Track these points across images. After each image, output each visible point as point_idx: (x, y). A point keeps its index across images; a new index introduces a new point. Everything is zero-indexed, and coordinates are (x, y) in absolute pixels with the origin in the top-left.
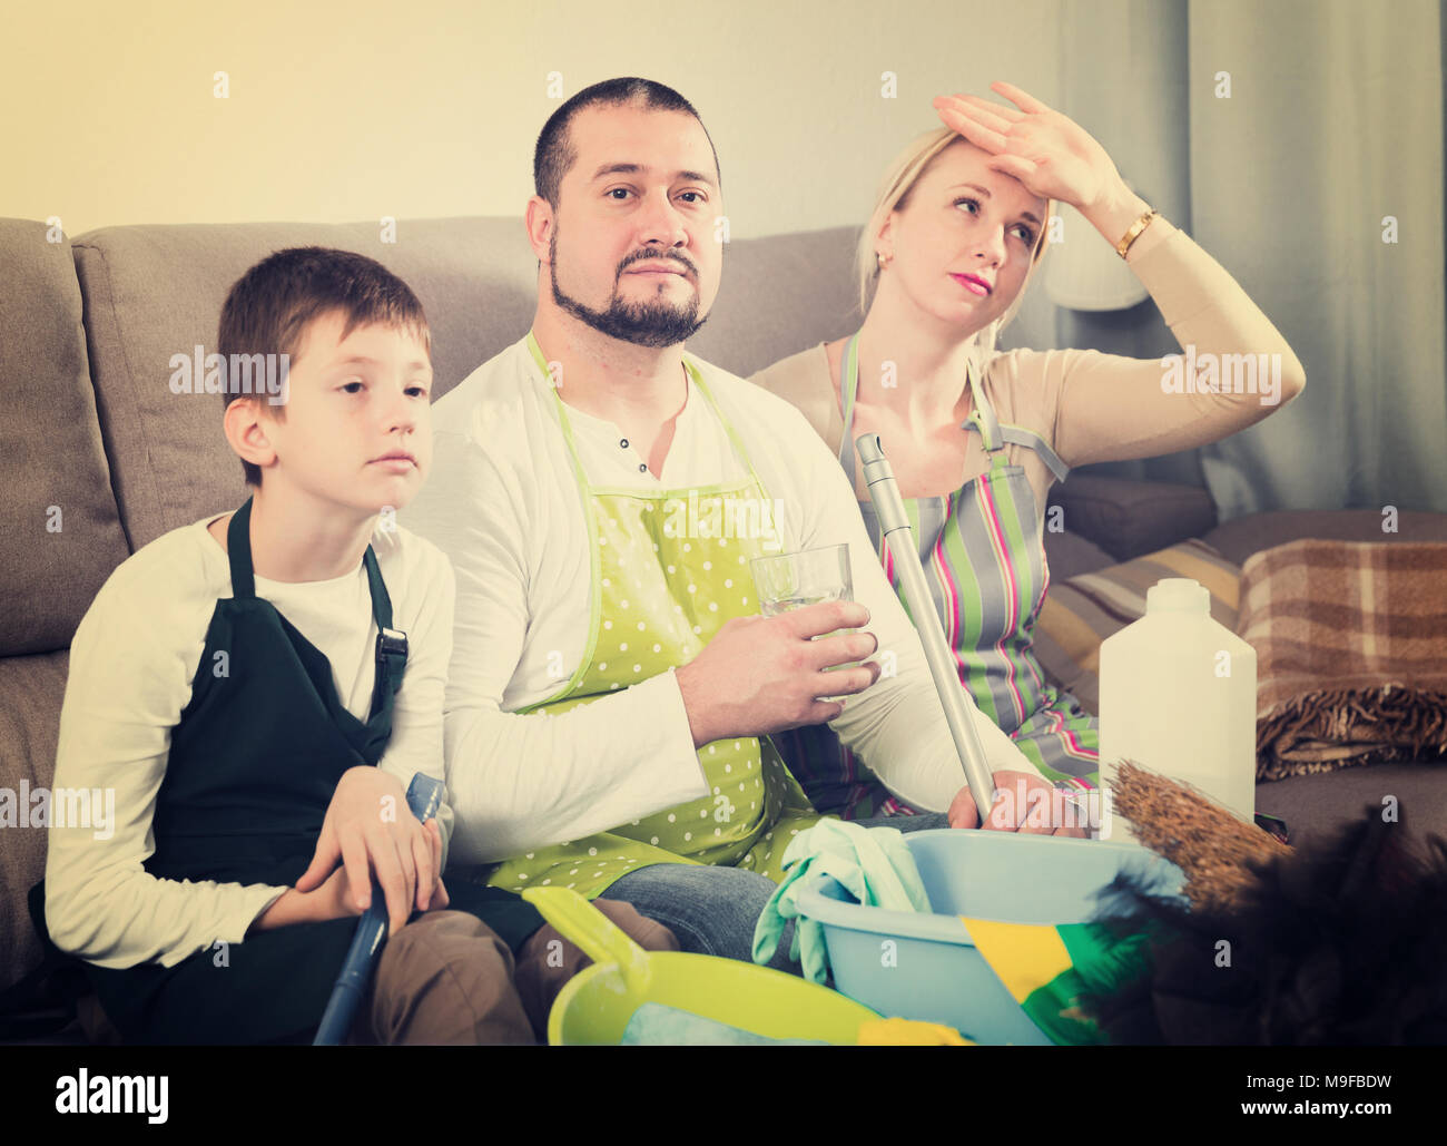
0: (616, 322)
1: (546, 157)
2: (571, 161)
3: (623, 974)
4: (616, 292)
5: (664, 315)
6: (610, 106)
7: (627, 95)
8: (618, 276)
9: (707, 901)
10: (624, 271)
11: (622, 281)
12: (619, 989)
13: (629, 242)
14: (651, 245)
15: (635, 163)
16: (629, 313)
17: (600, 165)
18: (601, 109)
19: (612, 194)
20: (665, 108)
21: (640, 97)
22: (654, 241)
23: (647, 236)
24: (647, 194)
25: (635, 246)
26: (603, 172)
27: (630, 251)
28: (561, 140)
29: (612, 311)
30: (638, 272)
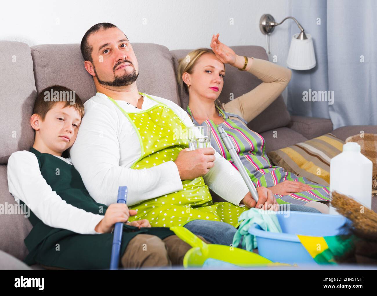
0: (118, 82)
1: (85, 51)
2: (92, 49)
3: (201, 250)
4: (115, 76)
5: (129, 76)
6: (95, 32)
7: (98, 28)
8: (114, 72)
9: (216, 232)
10: (115, 70)
11: (115, 73)
12: (200, 254)
13: (113, 63)
14: (119, 61)
15: (107, 43)
16: (120, 79)
17: (99, 47)
18: (94, 34)
19: (104, 52)
20: (109, 27)
21: (102, 28)
22: (119, 60)
23: (117, 59)
24: (113, 49)
25: (115, 63)
26: (100, 48)
27: (114, 65)
28: (87, 45)
29: (116, 80)
30: (118, 69)
